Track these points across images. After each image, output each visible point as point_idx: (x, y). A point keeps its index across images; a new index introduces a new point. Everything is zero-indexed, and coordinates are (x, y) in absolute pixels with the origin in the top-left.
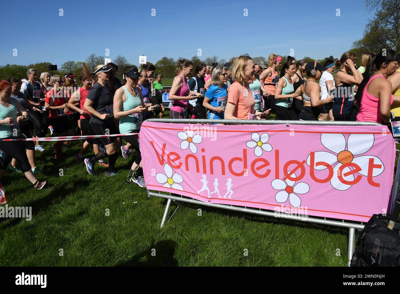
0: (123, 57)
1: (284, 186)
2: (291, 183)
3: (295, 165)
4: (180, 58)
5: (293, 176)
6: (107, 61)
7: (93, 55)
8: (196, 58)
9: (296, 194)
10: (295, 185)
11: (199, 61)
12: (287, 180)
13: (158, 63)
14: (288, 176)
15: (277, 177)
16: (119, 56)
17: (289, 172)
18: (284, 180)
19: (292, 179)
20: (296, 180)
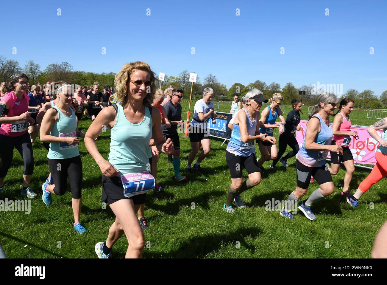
0: (214, 76)
1: (356, 152)
2: (359, 150)
3: (361, 143)
4: (274, 83)
5: (360, 147)
6: (161, 76)
7: (185, 70)
8: (291, 85)
9: (360, 155)
10: (360, 151)
11: (294, 87)
12: (357, 149)
13: (250, 85)
14: (358, 148)
15: (353, 148)
16: (210, 75)
17: (358, 146)
18: (356, 149)
19: (359, 149)
20: (361, 149)
